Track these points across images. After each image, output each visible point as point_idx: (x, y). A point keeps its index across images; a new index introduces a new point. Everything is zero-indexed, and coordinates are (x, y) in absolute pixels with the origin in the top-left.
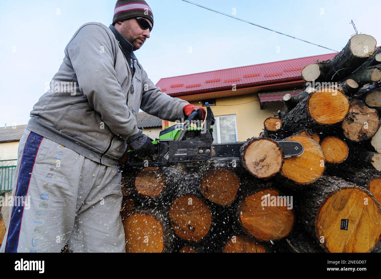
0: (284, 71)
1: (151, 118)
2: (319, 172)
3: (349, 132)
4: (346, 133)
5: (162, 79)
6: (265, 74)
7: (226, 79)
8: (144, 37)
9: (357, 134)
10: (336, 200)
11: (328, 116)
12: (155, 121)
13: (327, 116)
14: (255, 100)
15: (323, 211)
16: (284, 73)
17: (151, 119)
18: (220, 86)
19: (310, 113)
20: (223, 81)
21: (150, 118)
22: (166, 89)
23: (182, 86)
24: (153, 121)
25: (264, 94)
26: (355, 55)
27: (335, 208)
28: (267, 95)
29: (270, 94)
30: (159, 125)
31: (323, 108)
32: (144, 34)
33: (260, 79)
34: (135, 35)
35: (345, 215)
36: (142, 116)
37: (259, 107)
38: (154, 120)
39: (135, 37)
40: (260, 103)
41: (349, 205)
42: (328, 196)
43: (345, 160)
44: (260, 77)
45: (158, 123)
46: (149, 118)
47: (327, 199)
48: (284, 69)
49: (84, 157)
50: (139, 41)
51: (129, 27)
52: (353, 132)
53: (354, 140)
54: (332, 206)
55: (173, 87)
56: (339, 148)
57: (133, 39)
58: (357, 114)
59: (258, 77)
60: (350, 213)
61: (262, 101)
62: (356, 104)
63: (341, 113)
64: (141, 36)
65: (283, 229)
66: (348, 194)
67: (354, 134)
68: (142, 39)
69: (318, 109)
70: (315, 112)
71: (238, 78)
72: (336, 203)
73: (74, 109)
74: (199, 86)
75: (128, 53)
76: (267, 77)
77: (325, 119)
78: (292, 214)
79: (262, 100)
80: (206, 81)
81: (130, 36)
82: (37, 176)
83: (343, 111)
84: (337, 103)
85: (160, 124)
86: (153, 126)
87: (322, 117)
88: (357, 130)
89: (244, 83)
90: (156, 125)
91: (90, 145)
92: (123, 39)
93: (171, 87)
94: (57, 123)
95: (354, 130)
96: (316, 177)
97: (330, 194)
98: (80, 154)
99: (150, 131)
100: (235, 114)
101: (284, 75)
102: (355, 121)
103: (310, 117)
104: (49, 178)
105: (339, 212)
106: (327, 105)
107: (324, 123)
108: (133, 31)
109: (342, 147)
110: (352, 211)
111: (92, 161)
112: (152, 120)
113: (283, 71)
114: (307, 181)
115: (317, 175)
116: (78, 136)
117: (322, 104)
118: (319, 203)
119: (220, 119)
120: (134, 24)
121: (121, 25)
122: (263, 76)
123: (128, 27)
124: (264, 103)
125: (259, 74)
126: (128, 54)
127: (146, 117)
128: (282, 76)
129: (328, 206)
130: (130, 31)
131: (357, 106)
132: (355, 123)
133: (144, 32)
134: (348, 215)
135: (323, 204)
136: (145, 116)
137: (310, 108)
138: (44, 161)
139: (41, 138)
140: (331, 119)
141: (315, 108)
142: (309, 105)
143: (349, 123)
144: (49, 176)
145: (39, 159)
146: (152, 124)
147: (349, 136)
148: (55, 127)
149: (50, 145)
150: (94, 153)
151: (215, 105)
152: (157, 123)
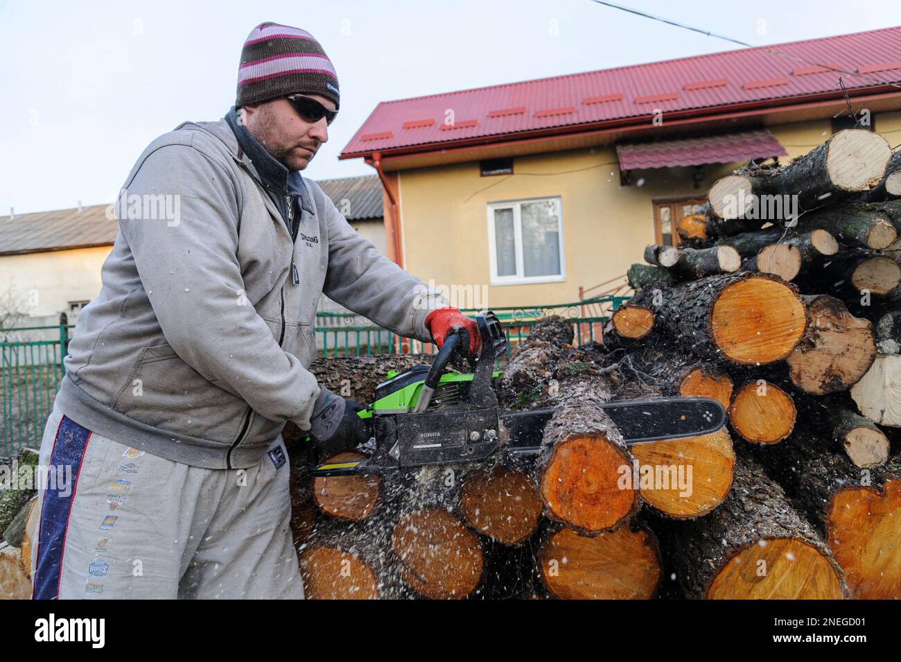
0: (684, 89)
1: (357, 198)
2: (719, 492)
3: (803, 373)
4: (794, 373)
5: (382, 104)
6: (635, 95)
7: (538, 109)
8: (313, 140)
9: (819, 378)
10: (749, 561)
11: (754, 345)
12: (367, 204)
13: (751, 344)
14: (609, 161)
15: (719, 583)
16: (683, 94)
17: (359, 199)
18: (524, 128)
19: (715, 334)
20: (532, 114)
21: (355, 197)
22: (393, 133)
23: (431, 125)
24: (363, 202)
25: (630, 149)
26: (835, 183)
27: (747, 577)
28: (637, 151)
29: (644, 149)
30: (378, 215)
31: (744, 324)
32: (313, 133)
33: (623, 108)
34: (287, 139)
35: (766, 593)
36: (336, 189)
37: (618, 179)
38: (366, 201)
39: (290, 145)
40: (621, 172)
41: (776, 572)
42: (733, 553)
43: (785, 437)
44: (622, 103)
45: (375, 209)
46: (353, 196)
47: (730, 559)
48: (684, 83)
49: (188, 467)
50: (300, 151)
51: (272, 121)
52: (811, 372)
53: (810, 390)
54: (740, 573)
55: (409, 128)
56: (775, 409)
57: (285, 151)
58: (825, 330)
59: (618, 103)
60: (777, 586)
61: (625, 167)
62: (826, 305)
63: (786, 340)
64: (306, 139)
65: (635, 594)
66: (777, 550)
67: (813, 377)
68: (310, 147)
69: (733, 326)
70: (725, 332)
71: (568, 105)
72: (748, 566)
73: (152, 360)
74: (473, 126)
75: (279, 184)
76: (641, 104)
77: (747, 351)
78: (657, 564)
79: (624, 164)
80: (490, 113)
81: (276, 143)
82: (82, 524)
83: (790, 335)
84: (777, 315)
85: (380, 211)
86: (364, 216)
87: (741, 346)
88: (821, 368)
89: (582, 120)
90: (371, 215)
91: (197, 437)
92: (260, 151)
93: (404, 128)
94: (118, 396)
95: (813, 369)
96: (711, 502)
97: (737, 550)
98: (176, 462)
99: (357, 230)
100: (559, 197)
101: (683, 100)
102: (819, 346)
103: (715, 346)
104: (108, 528)
105: (753, 587)
106: (756, 318)
107: (744, 361)
108: (281, 132)
109: (783, 408)
110: (781, 583)
111: (206, 469)
112: (361, 202)
113: (679, 87)
114: (691, 512)
115: (714, 499)
116: (167, 420)
117: (744, 314)
118: (712, 565)
119: (523, 208)
120: (283, 112)
121: (253, 115)
122: (631, 101)
123: (268, 120)
124: (629, 171)
125: (621, 95)
126: (279, 187)
127: (346, 192)
128: (678, 103)
129: (731, 574)
130: (274, 131)
131: (827, 312)
132: (819, 350)
133: (312, 128)
134: (773, 593)
135: (720, 568)
136: (342, 192)
137: (714, 323)
138: (96, 490)
139: (87, 433)
140: (760, 352)
141: (726, 325)
142: (714, 316)
143: (803, 352)
144: (108, 522)
145: (86, 486)
146: (360, 212)
147: (802, 381)
148: (114, 405)
149: (107, 451)
150: (209, 450)
151: (512, 173)
152: (372, 208)
